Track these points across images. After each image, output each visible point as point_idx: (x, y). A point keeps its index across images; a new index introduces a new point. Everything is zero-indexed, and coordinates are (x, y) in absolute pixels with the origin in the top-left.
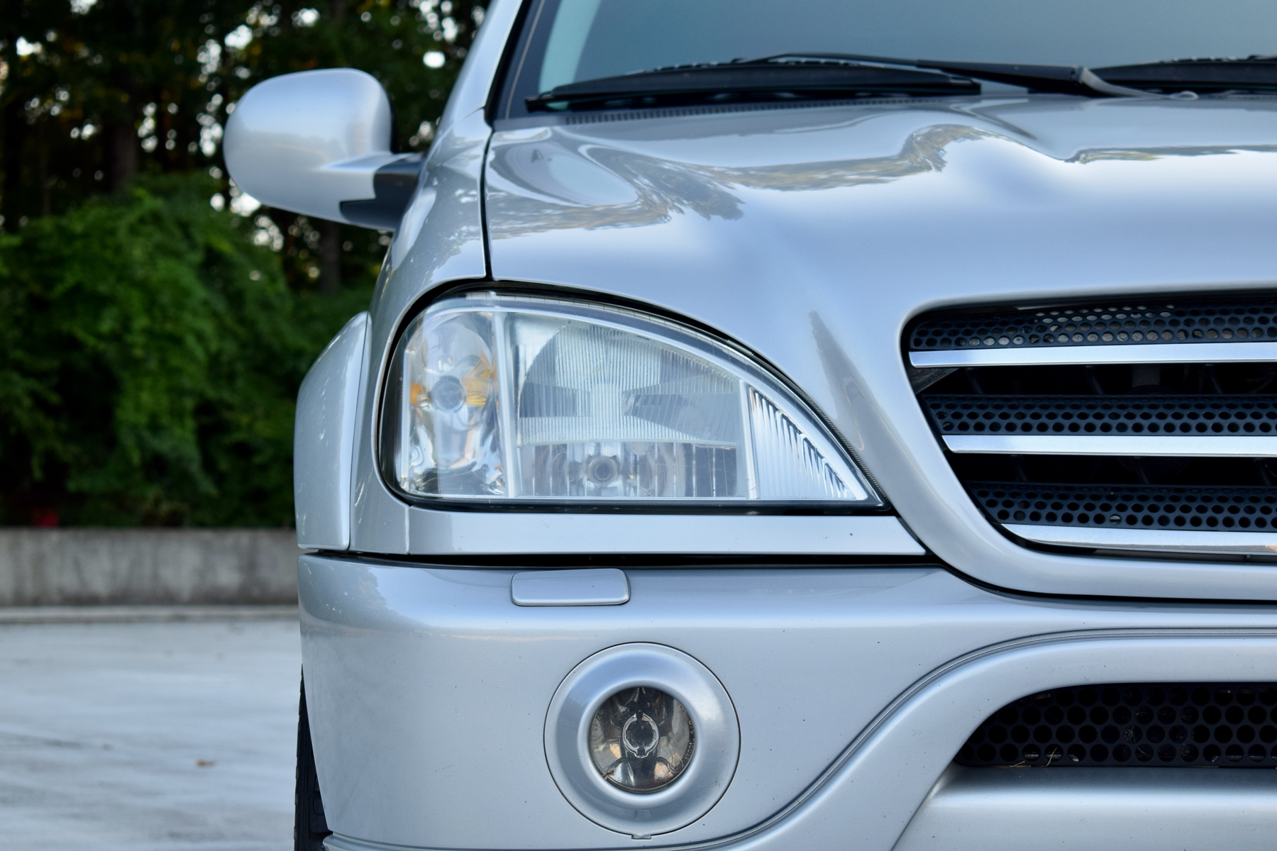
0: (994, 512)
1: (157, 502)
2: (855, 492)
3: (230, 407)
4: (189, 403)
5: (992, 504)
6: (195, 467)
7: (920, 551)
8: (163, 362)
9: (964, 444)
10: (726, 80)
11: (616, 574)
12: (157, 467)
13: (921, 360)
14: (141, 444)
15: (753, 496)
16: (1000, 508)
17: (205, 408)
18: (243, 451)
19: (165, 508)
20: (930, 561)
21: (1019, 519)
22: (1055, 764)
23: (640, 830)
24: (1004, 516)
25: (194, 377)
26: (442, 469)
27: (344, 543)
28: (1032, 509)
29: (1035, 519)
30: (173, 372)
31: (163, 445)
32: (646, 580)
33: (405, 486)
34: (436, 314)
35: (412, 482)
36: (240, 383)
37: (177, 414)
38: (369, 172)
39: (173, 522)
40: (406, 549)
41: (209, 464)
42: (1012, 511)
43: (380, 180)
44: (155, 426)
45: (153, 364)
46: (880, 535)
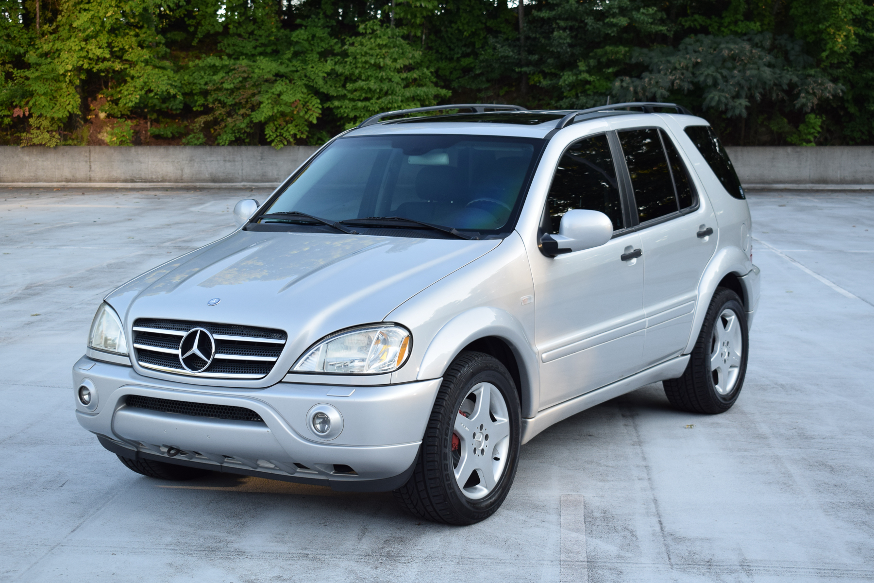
2: (127, 352)
9: (136, 345)
13: (134, 328)
16: (139, 358)
20: (131, 367)
21: (141, 361)
24: (139, 360)
28: (142, 359)
46: (126, 361)
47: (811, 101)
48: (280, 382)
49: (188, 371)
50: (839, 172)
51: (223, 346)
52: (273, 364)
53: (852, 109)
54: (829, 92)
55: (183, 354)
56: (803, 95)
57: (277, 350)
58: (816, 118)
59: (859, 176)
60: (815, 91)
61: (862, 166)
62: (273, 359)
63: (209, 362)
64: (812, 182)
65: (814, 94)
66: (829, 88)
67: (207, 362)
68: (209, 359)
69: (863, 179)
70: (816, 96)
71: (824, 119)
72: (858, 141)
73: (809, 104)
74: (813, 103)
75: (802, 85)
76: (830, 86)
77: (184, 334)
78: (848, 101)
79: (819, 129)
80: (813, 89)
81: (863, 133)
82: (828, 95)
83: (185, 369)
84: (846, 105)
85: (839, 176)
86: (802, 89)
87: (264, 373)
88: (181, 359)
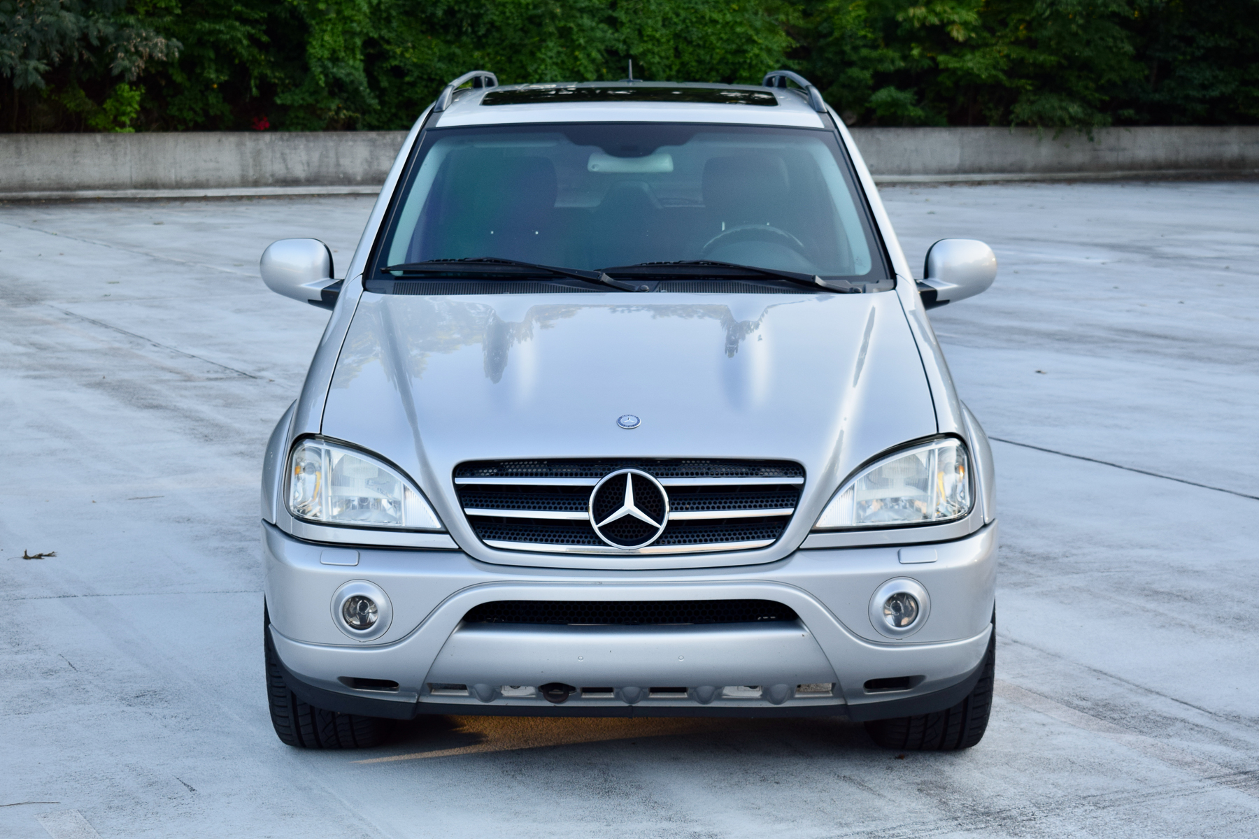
0: (480, 535)
1: (338, 110)
2: (438, 526)
3: (388, 42)
4: (358, 42)
5: (481, 532)
6: (364, 88)
7: (458, 547)
8: (339, 12)
9: (472, 512)
11: (354, 553)
12: (337, 86)
13: (460, 481)
14: (325, 72)
15: (404, 526)
16: (483, 533)
17: (369, 42)
18: (398, 72)
19: (344, 114)
20: (459, 551)
21: (489, 538)
22: (496, 622)
23: (362, 640)
24: (484, 536)
25: (362, 23)
27: (274, 523)
28: (494, 534)
29: (494, 538)
30: (346, 20)
31: (340, 72)
32: (366, 554)
33: (292, 510)
34: (304, 444)
35: (295, 507)
36: (395, 24)
37: (350, 49)
38: (320, 289)
39: (350, 126)
41: (373, 83)
42: (487, 535)
43: (324, 293)
44: (335, 59)
45: (333, 15)
46: (444, 541)
47: (136, 64)
48: (799, 549)
49: (616, 548)
50: (173, 171)
51: (681, 497)
52: (785, 520)
53: (179, 78)
54: (162, 52)
55: (599, 518)
56: (121, 55)
57: (791, 495)
58: (131, 89)
59: (202, 176)
60: (141, 49)
61: (205, 161)
62: (788, 511)
63: (662, 528)
64: (135, 187)
65: (137, 52)
66: (159, 44)
67: (657, 529)
68: (660, 523)
69: (208, 180)
70: (141, 56)
71: (143, 91)
72: (191, 124)
73: (133, 69)
74: (138, 67)
75: (117, 39)
76: (161, 41)
77: (596, 483)
78: (172, 64)
79: (137, 107)
80: (136, 47)
81: (195, 112)
82: (160, 55)
83: (606, 544)
84: (171, 71)
85: (173, 177)
86: (118, 46)
87: (774, 536)
88: (595, 527)
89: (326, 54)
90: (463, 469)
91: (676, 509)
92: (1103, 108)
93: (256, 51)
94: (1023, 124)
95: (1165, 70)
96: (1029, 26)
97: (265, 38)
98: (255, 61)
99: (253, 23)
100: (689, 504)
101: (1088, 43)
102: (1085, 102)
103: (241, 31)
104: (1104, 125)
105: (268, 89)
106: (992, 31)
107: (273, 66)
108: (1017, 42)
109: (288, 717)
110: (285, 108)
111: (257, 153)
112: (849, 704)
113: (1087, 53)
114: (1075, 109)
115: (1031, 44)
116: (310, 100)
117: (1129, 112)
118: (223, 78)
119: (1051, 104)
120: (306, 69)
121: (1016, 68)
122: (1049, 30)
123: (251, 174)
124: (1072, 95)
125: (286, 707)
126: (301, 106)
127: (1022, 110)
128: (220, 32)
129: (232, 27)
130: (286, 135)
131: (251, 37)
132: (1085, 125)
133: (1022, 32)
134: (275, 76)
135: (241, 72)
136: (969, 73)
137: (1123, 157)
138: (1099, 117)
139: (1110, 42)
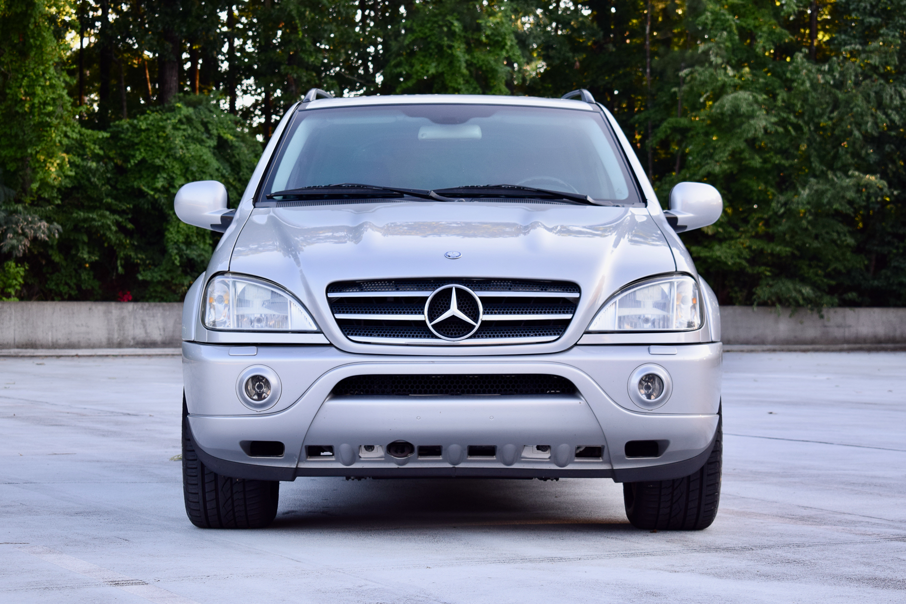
0: (346, 333)
2: (315, 328)
5: (346, 331)
7: (329, 342)
9: (340, 316)
10: (326, 192)
11: (254, 348)
12: (190, 266)
13: (331, 295)
14: (180, 253)
15: (290, 329)
16: (348, 331)
20: (331, 345)
21: (352, 335)
22: (357, 394)
23: (259, 410)
24: (348, 334)
26: (217, 320)
27: (193, 339)
28: (355, 332)
29: (356, 335)
31: (192, 253)
32: (261, 349)
33: (207, 325)
34: (218, 279)
35: (209, 323)
37: (202, 235)
38: (220, 215)
40: (206, 341)
42: (350, 333)
43: (223, 218)
44: (188, 243)
46: (320, 339)
47: (23, 243)
48: (576, 345)
50: (50, 333)
51: (491, 305)
52: (567, 323)
53: (57, 258)
54: (44, 233)
55: (431, 319)
56: (10, 235)
57: (571, 306)
58: (17, 266)
59: (74, 339)
60: (27, 230)
61: (77, 326)
62: (568, 316)
63: (477, 326)
64: (18, 347)
65: (24, 234)
66: (42, 227)
67: (474, 326)
68: (476, 322)
69: (79, 342)
70: (27, 237)
71: (27, 268)
72: (66, 297)
73: (20, 247)
74: (25, 245)
75: (6, 223)
76: (44, 224)
77: (430, 294)
78: (52, 247)
79: (21, 280)
80: (22, 229)
81: (70, 286)
82: (43, 236)
83: (437, 337)
84: (50, 252)
85: (50, 339)
86: (8, 228)
87: (558, 334)
88: (429, 325)
89: (181, 239)
90: (333, 287)
91: (488, 313)
92: (832, 291)
93: (122, 236)
94: (763, 304)
95: (882, 262)
96: (767, 223)
97: (130, 226)
98: (121, 245)
99: (122, 213)
100: (497, 310)
101: (816, 237)
102: (815, 286)
103: (110, 219)
104: (832, 305)
105: (131, 267)
106: (737, 228)
107: (136, 249)
108: (757, 236)
109: (198, 493)
110: (145, 284)
111: (122, 320)
112: (614, 468)
113: (816, 244)
114: (807, 290)
115: (769, 238)
116: (167, 277)
117: (852, 295)
118: (95, 258)
119: (787, 287)
120: (164, 251)
121: (756, 258)
122: (784, 225)
123: (116, 337)
124: (804, 280)
125: (197, 484)
126: (159, 282)
127: (762, 292)
128: (94, 219)
129: (103, 216)
130: (146, 305)
131: (118, 224)
132: (815, 305)
133: (761, 228)
134: (138, 257)
135: (110, 254)
136: (717, 261)
137: (848, 333)
138: (827, 299)
139: (835, 236)
